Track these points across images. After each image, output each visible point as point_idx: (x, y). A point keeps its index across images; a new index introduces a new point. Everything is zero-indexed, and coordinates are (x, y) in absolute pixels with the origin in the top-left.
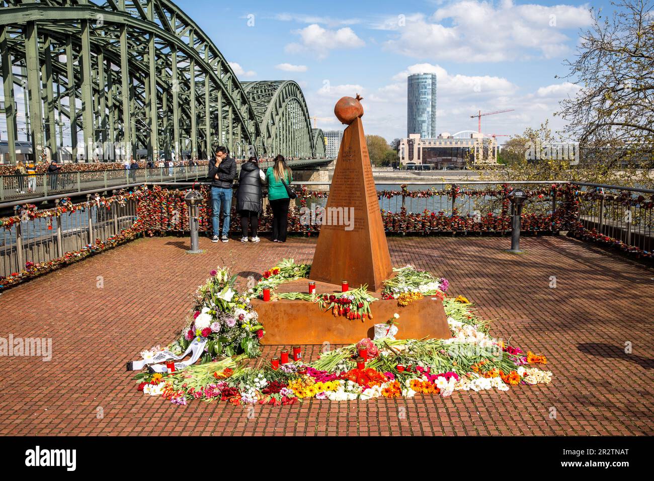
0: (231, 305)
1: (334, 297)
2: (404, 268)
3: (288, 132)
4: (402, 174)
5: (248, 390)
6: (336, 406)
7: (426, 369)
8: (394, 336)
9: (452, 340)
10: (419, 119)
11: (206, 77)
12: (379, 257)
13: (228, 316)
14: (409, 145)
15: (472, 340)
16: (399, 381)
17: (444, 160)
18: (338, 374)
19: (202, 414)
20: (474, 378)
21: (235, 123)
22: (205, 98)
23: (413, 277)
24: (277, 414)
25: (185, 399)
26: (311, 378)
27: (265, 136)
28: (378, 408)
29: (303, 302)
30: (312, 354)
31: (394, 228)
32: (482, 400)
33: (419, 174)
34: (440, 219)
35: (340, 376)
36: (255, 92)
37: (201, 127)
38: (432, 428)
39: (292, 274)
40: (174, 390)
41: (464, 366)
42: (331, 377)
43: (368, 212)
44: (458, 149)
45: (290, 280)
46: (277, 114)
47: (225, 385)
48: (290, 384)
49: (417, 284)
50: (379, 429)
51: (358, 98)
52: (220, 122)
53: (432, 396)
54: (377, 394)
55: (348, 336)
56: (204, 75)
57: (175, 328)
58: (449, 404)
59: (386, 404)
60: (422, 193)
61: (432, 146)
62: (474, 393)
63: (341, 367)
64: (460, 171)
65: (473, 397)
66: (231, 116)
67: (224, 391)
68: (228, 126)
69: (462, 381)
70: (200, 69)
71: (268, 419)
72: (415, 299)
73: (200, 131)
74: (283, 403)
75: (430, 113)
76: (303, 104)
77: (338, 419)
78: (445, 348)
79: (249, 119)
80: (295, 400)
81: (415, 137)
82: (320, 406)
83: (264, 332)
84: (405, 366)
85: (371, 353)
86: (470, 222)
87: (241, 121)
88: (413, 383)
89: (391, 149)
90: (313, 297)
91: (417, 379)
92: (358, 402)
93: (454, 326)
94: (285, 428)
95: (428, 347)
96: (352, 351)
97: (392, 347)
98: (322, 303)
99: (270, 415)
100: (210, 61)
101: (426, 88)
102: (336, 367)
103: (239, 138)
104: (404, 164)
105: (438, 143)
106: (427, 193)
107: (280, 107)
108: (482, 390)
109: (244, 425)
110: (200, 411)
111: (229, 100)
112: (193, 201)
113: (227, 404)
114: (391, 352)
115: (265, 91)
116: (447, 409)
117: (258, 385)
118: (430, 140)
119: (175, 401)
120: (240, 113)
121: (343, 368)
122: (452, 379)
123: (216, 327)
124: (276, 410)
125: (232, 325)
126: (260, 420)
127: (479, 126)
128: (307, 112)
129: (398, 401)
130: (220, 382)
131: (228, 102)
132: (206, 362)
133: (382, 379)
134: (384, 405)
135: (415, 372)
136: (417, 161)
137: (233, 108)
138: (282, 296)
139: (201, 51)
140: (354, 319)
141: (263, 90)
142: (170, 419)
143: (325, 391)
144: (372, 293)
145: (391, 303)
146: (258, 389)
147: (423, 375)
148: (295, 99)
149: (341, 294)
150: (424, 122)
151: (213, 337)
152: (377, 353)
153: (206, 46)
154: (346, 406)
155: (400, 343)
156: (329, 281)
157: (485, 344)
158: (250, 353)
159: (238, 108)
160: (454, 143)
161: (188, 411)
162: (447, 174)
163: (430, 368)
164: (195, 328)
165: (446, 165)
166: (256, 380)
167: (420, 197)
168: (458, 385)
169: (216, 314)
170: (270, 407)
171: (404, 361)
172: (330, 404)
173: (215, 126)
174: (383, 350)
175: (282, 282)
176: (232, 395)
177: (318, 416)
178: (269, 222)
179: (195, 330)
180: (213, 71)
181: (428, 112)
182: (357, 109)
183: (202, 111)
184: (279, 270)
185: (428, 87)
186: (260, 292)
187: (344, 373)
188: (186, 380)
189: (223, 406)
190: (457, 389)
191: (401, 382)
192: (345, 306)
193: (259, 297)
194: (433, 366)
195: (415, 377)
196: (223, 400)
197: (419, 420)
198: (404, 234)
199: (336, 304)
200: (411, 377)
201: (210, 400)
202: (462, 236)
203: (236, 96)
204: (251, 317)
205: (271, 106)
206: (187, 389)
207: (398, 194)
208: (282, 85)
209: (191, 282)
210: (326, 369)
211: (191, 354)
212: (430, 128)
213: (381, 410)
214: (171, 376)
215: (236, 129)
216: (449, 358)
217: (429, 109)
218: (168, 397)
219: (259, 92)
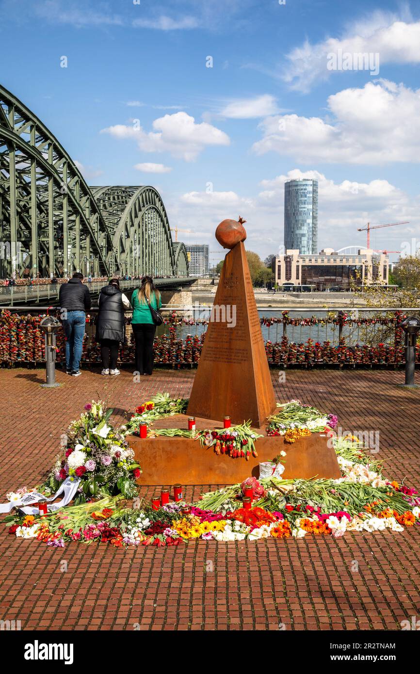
0: (107, 442)
1: (217, 433)
2: (289, 403)
3: (144, 246)
4: (278, 296)
5: (130, 530)
6: (224, 547)
7: (316, 509)
8: (281, 475)
9: (341, 480)
10: (298, 232)
11: (49, 181)
12: (263, 391)
13: (104, 454)
14: (286, 262)
15: (364, 480)
16: (288, 521)
17: (326, 280)
18: (224, 513)
19: (83, 556)
20: (366, 518)
21: (83, 235)
22: (48, 206)
23: (300, 413)
24: (162, 555)
25: (63, 541)
26: (196, 517)
27: (118, 251)
28: (268, 548)
29: (182, 438)
30: (193, 495)
31: (274, 360)
32: (376, 540)
33: (297, 296)
34: (325, 349)
35: (226, 516)
36: (107, 199)
37: (43, 239)
38: (325, 567)
39: (168, 409)
40: (49, 532)
41: (356, 506)
42: (216, 517)
43: (252, 343)
44: (343, 267)
45: (166, 415)
46: (132, 225)
47: (105, 525)
48: (174, 525)
49: (304, 421)
50: (270, 569)
51: (241, 221)
52: (65, 234)
53: (323, 537)
54: (266, 534)
55: (231, 476)
56: (47, 178)
57: (40, 468)
58: (342, 544)
59: (276, 544)
60: (306, 321)
61: (313, 263)
62: (367, 533)
63: (226, 507)
64: (346, 293)
65: (367, 537)
66: (78, 227)
67: (104, 532)
68: (75, 239)
69: (354, 521)
70: (43, 172)
71: (153, 560)
72: (303, 435)
73: (41, 244)
74: (167, 544)
75: (311, 225)
76: (163, 213)
77: (226, 559)
78: (336, 488)
79: (100, 230)
80: (180, 540)
81: (294, 253)
82: (207, 547)
83: (141, 472)
84: (294, 506)
85: (257, 493)
86: (359, 353)
87: (90, 233)
88: (303, 523)
89: (264, 267)
90: (194, 434)
91: (307, 518)
92: (246, 542)
93: (344, 465)
94: (172, 569)
95: (317, 487)
96: (236, 491)
97: (279, 486)
98: (203, 440)
99: (154, 555)
100: (54, 162)
101: (306, 196)
102: (221, 506)
103: (87, 252)
104: (280, 285)
105: (319, 260)
106: (311, 321)
107: (136, 216)
108: (375, 531)
109: (128, 566)
110: (80, 552)
111: (77, 208)
112: (49, 329)
113: (108, 545)
114: (278, 491)
115: (118, 198)
116: (340, 549)
117: (140, 525)
118: (310, 256)
119: (51, 543)
120: (89, 224)
121: (229, 508)
122: (344, 518)
123: (91, 466)
124: (161, 550)
125: (108, 463)
126: (145, 561)
127: (368, 241)
128: (167, 222)
129: (288, 542)
130: (99, 523)
131: (75, 210)
132: (81, 502)
133: (271, 518)
134: (274, 545)
135: (306, 512)
136: (295, 281)
137: (81, 218)
138: (159, 432)
139: (43, 150)
140: (237, 457)
141: (116, 197)
142: (49, 561)
143: (211, 531)
144: (256, 429)
145: (277, 440)
146: (140, 529)
147: (314, 515)
148: (153, 208)
149: (224, 430)
150: (303, 235)
151: (87, 477)
152: (263, 492)
153: (50, 145)
154: (234, 546)
155: (287, 482)
156: (209, 417)
157: (377, 484)
158: (126, 494)
159: (87, 217)
160: (338, 260)
161: (67, 553)
162: (331, 297)
163: (320, 507)
164: (67, 467)
165: (329, 286)
166: (139, 520)
167: (303, 325)
168: (350, 525)
169: (91, 451)
170: (154, 548)
171: (293, 500)
172: (217, 544)
173: (59, 239)
174: (270, 490)
175: (157, 418)
176: (114, 536)
177: (206, 556)
178: (133, 352)
179: (68, 468)
180: (58, 174)
181: (309, 224)
182: (240, 233)
183: (43, 220)
184: (153, 406)
185: (308, 195)
186: (135, 428)
187: (230, 513)
188: (62, 521)
189: (105, 548)
190: (349, 529)
191: (291, 522)
192: (228, 443)
193: (135, 434)
194: (324, 505)
195: (305, 516)
196: (104, 542)
197: (311, 560)
198: (285, 366)
199: (218, 441)
200: (301, 517)
201: (89, 542)
202: (350, 369)
203: (84, 203)
204: (127, 455)
205: (125, 216)
206: (64, 530)
207: (279, 321)
208: (138, 191)
209: (51, 419)
210: (211, 508)
211: (62, 495)
212: (311, 242)
213: (270, 550)
214: (44, 518)
215: (83, 242)
216: (340, 498)
217: (310, 221)
218: (44, 540)
219: (111, 199)
